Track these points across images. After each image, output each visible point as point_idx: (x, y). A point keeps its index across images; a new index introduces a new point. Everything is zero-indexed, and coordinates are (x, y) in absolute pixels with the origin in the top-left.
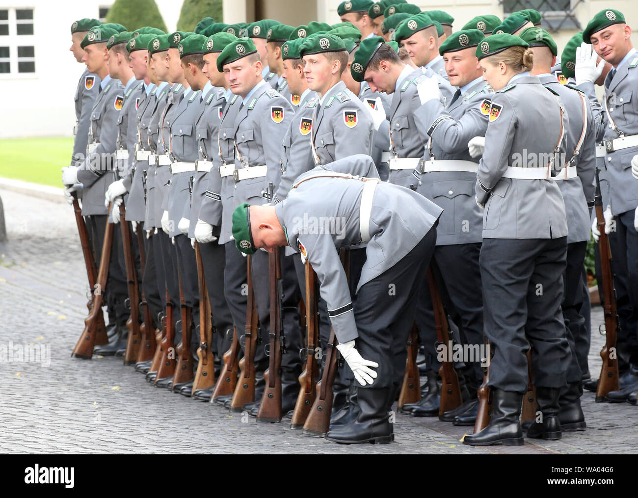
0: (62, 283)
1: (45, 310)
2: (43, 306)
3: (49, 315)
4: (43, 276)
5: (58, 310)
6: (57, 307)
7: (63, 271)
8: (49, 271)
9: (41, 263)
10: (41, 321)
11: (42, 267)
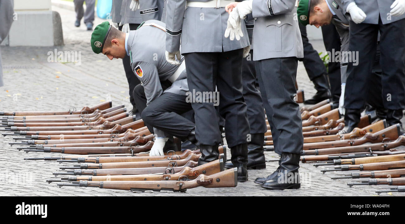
0: (102, 75)
1: (90, 95)
2: (89, 92)
3: (93, 99)
4: (88, 70)
5: (99, 95)
6: (99, 93)
7: (102, 66)
8: (93, 67)
9: (87, 61)
10: (87, 103)
11: (88, 64)
